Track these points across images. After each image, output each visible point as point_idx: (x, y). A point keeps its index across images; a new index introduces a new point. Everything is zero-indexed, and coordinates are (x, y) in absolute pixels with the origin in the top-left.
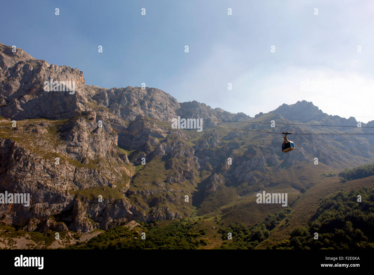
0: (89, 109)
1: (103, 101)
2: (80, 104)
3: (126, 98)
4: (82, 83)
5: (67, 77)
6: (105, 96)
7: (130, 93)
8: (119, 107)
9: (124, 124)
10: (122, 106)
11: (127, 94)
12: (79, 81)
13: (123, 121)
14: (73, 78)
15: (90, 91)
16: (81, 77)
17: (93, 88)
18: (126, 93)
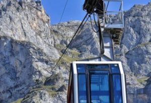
0: (60, 69)
1: (89, 47)
2: (40, 64)
3: (132, 29)
4: (44, 22)
5: (11, 19)
6: (92, 36)
7: (139, 19)
8: (123, 51)
9: (136, 82)
10: (129, 48)
11: (133, 21)
12: (36, 22)
13: (133, 77)
14: (23, 18)
15: (65, 34)
16: (39, 13)
17: (68, 26)
18: (131, 21)
